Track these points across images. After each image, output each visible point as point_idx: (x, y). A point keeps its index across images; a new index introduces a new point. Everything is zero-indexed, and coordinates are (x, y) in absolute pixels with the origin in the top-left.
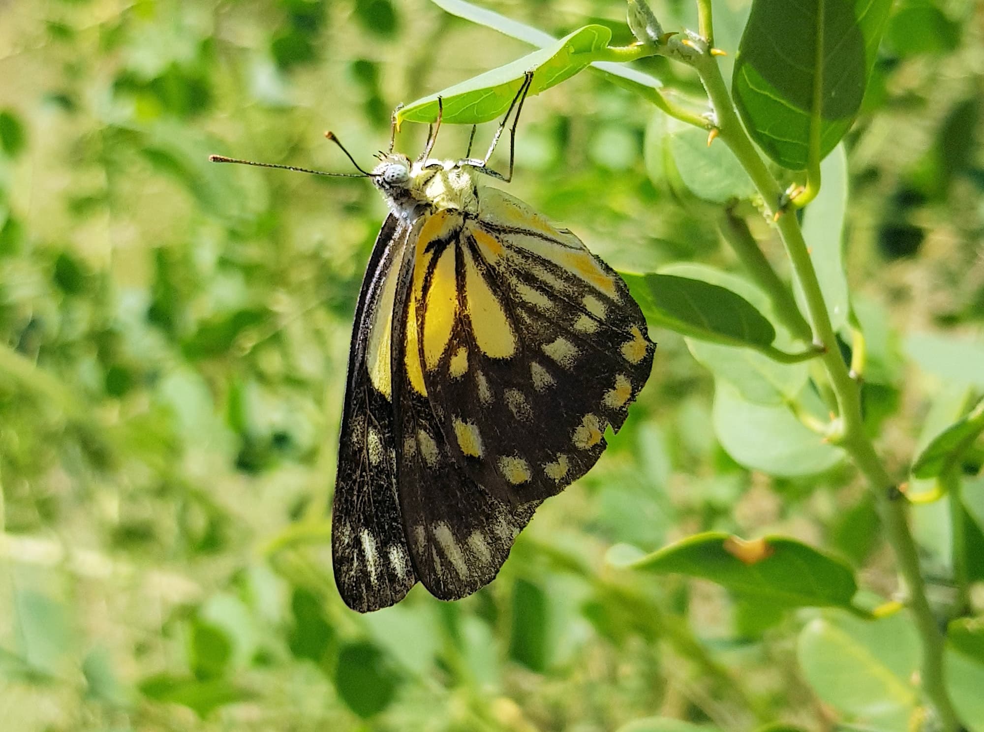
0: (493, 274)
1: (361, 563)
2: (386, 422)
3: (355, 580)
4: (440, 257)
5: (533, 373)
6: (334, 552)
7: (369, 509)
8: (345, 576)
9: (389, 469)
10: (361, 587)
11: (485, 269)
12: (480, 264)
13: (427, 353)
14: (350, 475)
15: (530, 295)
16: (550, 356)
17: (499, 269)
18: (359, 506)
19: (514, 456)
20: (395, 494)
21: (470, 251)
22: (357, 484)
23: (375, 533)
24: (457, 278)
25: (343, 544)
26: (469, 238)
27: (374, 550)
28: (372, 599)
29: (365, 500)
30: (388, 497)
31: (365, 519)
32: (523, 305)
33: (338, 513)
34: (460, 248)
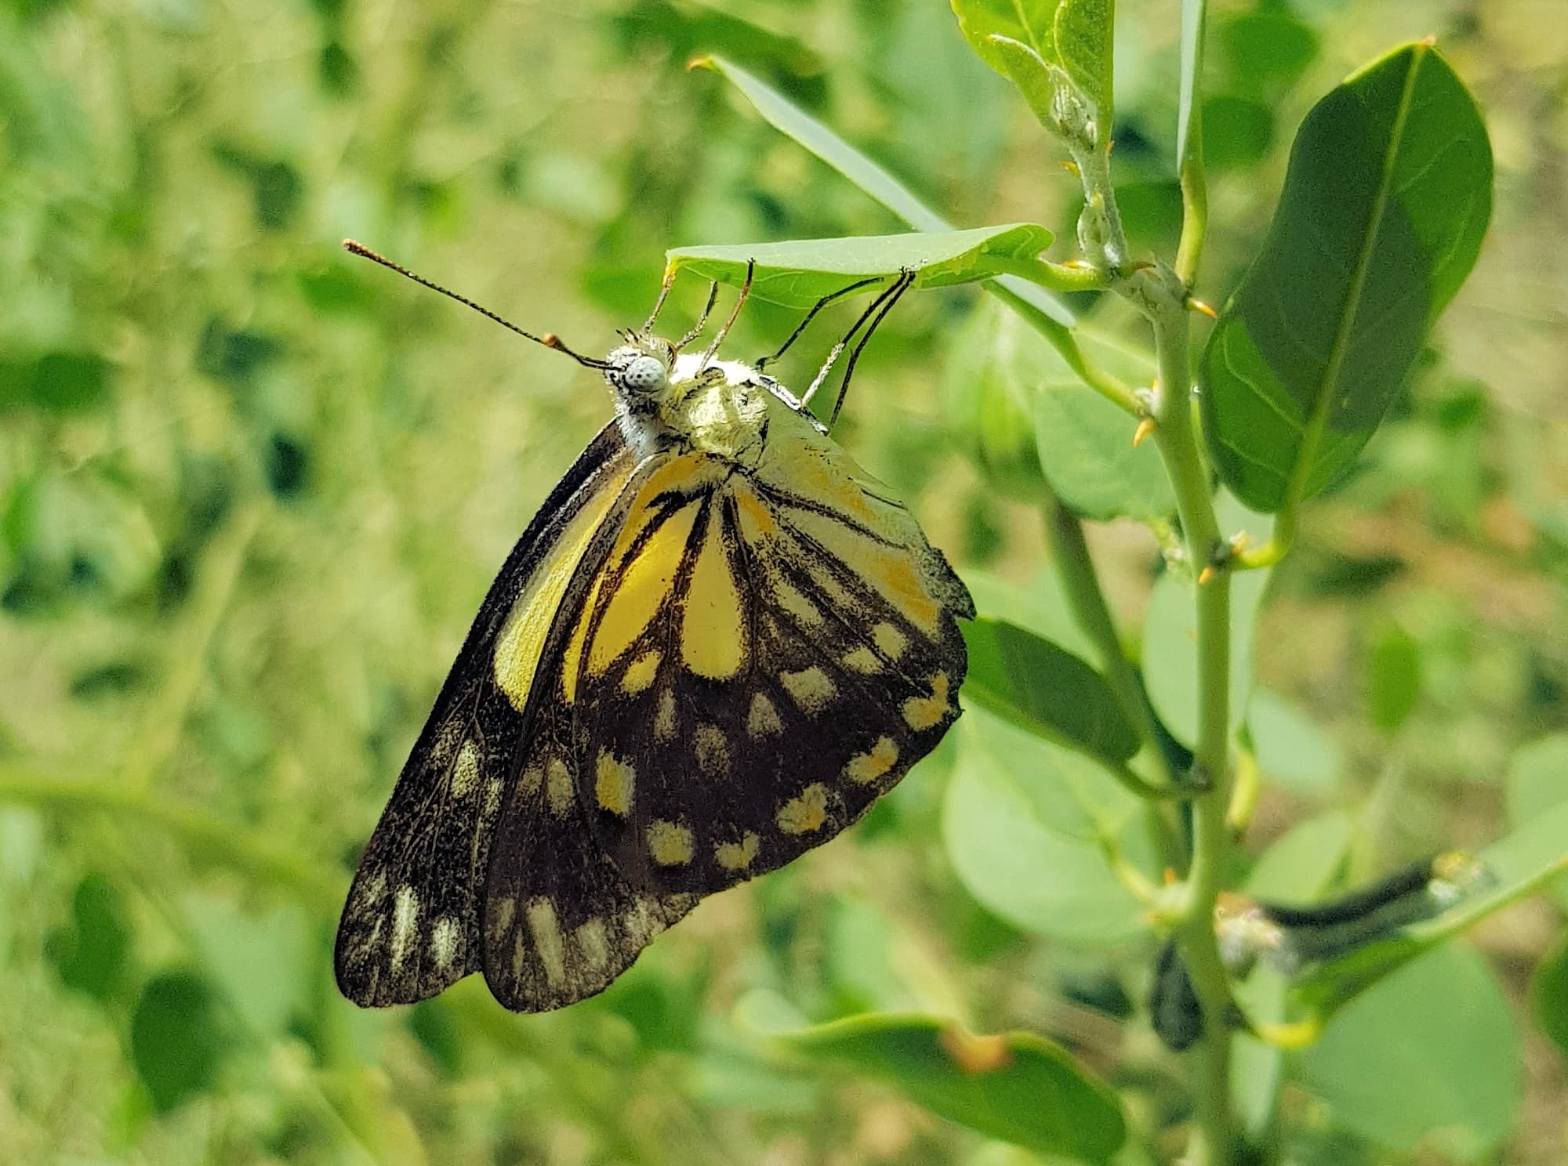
0: (745, 558)
1: (384, 936)
2: (498, 737)
3: (367, 957)
4: (670, 517)
5: (753, 708)
6: (347, 911)
7: (425, 860)
8: (353, 949)
9: (478, 806)
10: (372, 970)
11: (735, 548)
12: (730, 538)
13: (595, 650)
14: (411, 805)
15: (790, 599)
16: (789, 691)
17: (758, 553)
18: (410, 852)
19: (675, 823)
20: (474, 845)
21: (722, 517)
22: (418, 819)
23: (423, 896)
24: (686, 551)
25: (365, 903)
26: (726, 499)
27: (412, 920)
28: (384, 991)
29: (423, 847)
30: (462, 847)
31: (414, 873)
32: (777, 610)
33: (373, 857)
34: (708, 510)
